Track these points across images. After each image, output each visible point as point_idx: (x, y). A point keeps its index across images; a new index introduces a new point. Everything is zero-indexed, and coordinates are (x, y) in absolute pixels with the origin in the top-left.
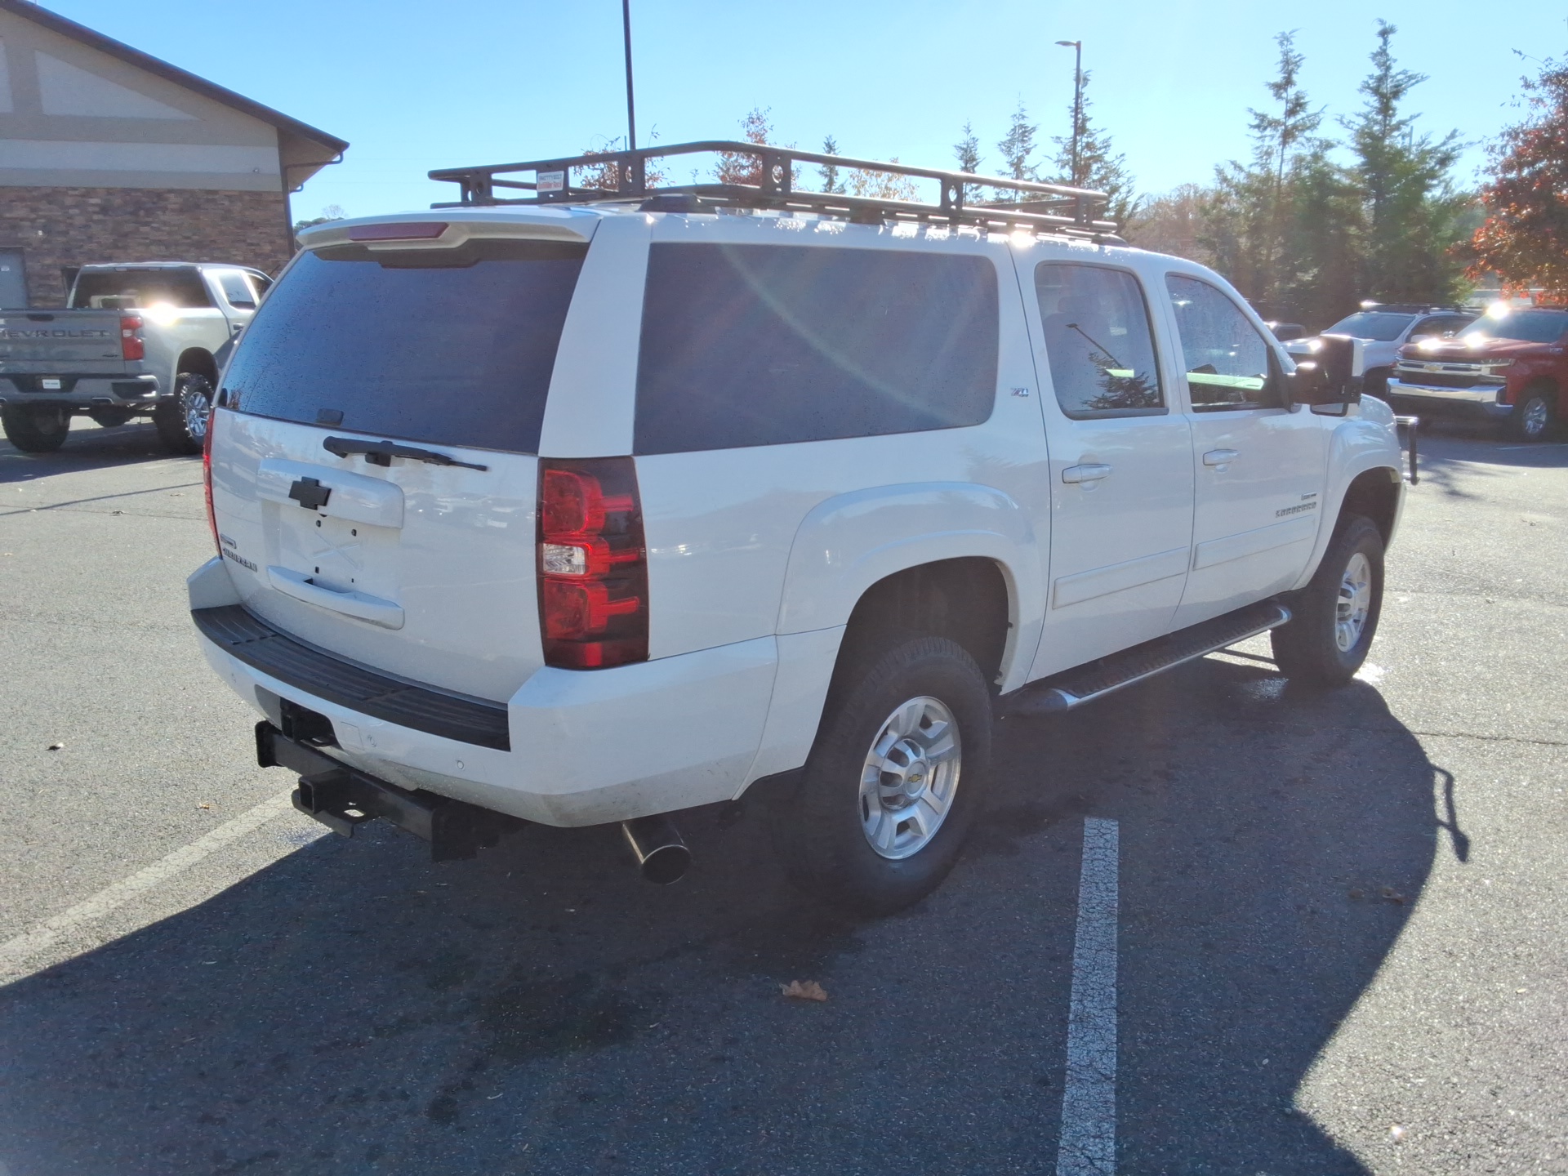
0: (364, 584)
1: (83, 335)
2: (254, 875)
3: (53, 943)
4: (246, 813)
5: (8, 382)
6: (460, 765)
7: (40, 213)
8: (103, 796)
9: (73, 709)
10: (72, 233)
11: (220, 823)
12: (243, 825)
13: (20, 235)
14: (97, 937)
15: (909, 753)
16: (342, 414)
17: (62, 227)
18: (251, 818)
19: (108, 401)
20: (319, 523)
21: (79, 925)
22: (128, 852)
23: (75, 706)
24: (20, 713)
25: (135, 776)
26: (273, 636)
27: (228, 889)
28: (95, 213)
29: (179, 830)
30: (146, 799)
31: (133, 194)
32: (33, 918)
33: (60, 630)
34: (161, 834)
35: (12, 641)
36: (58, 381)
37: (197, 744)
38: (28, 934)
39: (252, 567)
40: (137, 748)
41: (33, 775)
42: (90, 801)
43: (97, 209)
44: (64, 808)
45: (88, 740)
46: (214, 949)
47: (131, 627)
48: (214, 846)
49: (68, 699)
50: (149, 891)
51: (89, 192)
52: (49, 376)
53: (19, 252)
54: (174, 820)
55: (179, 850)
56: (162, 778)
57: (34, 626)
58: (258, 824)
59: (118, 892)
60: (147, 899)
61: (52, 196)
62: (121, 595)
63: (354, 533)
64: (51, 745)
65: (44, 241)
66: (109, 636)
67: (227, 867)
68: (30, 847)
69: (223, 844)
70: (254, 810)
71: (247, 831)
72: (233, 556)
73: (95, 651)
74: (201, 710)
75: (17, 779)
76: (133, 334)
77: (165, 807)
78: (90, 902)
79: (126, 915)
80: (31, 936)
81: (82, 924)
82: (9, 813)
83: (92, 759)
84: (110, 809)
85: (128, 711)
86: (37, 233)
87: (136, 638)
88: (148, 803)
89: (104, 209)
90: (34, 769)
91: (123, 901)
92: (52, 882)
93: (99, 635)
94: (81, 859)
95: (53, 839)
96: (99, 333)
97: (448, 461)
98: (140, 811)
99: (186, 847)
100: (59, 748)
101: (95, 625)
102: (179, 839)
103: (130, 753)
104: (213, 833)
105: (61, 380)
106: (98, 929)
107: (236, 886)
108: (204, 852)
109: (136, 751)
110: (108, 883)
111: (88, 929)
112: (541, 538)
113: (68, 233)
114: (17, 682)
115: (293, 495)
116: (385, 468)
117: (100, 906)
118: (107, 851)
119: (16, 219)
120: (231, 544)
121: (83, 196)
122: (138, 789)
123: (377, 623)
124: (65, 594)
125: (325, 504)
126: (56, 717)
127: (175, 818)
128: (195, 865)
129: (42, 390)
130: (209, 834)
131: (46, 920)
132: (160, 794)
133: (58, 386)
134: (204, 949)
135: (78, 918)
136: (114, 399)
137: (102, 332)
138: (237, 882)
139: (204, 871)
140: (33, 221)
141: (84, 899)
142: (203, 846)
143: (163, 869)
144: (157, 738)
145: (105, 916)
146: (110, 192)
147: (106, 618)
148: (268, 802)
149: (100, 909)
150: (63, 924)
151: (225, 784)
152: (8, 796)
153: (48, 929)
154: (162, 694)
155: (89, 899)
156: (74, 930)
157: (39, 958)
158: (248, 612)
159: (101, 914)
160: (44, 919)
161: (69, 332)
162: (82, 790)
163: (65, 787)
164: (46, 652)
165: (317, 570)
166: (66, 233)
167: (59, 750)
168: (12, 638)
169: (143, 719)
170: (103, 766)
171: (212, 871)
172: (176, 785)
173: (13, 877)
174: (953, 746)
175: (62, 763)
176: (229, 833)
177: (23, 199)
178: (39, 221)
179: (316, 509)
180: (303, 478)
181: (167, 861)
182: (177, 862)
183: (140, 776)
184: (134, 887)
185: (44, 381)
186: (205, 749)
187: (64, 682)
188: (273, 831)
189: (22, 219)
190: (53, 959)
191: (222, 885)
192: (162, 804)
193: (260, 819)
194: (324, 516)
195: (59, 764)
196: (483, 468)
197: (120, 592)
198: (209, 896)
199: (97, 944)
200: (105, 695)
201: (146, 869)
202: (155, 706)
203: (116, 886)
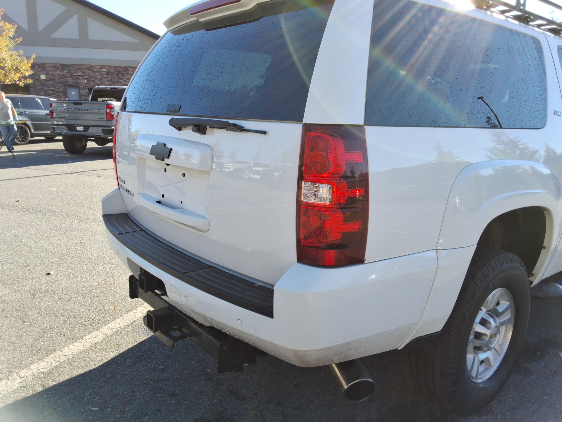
0: (187, 205)
1: (92, 111)
2: (126, 351)
3: (19, 387)
4: (127, 314)
5: (65, 127)
6: (240, 322)
7: (86, 74)
8: (64, 300)
9: (62, 255)
10: (96, 81)
11: (114, 319)
12: (125, 321)
13: (79, 81)
14: (42, 385)
15: (491, 320)
16: (181, 106)
17: (93, 79)
18: (129, 317)
19: (100, 136)
20: (165, 170)
21: (34, 376)
22: (68, 333)
23: (63, 254)
24: (39, 256)
25: (80, 290)
26: (140, 231)
27: (112, 359)
28: (104, 74)
29: (94, 321)
30: (83, 303)
31: (118, 68)
32: (13, 370)
33: (66, 220)
34: (86, 323)
35: (45, 224)
36: (83, 128)
37: (111, 276)
38: (8, 379)
39: (132, 194)
40: (85, 276)
41: (36, 287)
42: (57, 302)
43: (105, 73)
44: (45, 305)
45: (65, 271)
46: (98, 399)
47: (94, 221)
48: (109, 332)
49: (61, 251)
50: (73, 357)
51: (103, 67)
52: (80, 125)
53: (78, 87)
54: (93, 316)
55: (93, 334)
56: (92, 292)
57: (56, 218)
58: (132, 321)
59: (58, 357)
60: (71, 362)
61: (90, 68)
62: (93, 207)
63: (184, 175)
64: (48, 272)
65: (86, 84)
66: (84, 224)
67: (114, 345)
68: (24, 326)
69: (114, 332)
70: (131, 313)
71: (126, 325)
72: (123, 188)
73: (77, 230)
74: (115, 260)
75: (29, 288)
76: (110, 111)
77: (90, 308)
78: (43, 361)
79: (59, 372)
80: (10, 380)
81: (36, 375)
82: (20, 306)
83: (64, 280)
84: (66, 307)
85: (85, 258)
86: (84, 81)
87: (95, 226)
88: (83, 305)
89: (107, 73)
90: (38, 284)
91: (59, 363)
92: (29, 347)
93: (81, 223)
94: (45, 335)
95: (36, 322)
96: (98, 110)
97: (242, 129)
98: (79, 310)
99: (96, 332)
100: (51, 274)
101: (80, 219)
102: (94, 327)
103: (81, 279)
104: (110, 324)
105: (84, 127)
106: (43, 380)
107: (116, 357)
108: (104, 335)
109: (84, 278)
110: (55, 350)
111: (38, 379)
112: (301, 178)
113: (95, 81)
114: (42, 242)
115: (152, 153)
116: (203, 136)
117: (48, 365)
118: (59, 331)
119: (78, 76)
120: (123, 182)
121: (101, 68)
122: (80, 298)
123: (194, 228)
124: (71, 206)
125: (168, 158)
126: (54, 259)
127: (94, 315)
128: (98, 343)
129: (77, 131)
130: (108, 325)
131: (20, 371)
132: (90, 301)
133: (83, 130)
134: (94, 398)
135: (35, 371)
136: (102, 135)
137: (99, 110)
138: (117, 354)
139: (102, 347)
140: (83, 76)
141: (41, 360)
142: (104, 332)
143: (83, 344)
144: (94, 272)
145: (49, 372)
146: (110, 67)
147: (85, 217)
148: (138, 309)
149: (47, 366)
150: (26, 375)
151: (120, 298)
152: (22, 296)
153: (19, 377)
154: (101, 251)
155: (43, 359)
156: (31, 379)
157: (9, 396)
158: (131, 217)
159: (47, 370)
160: (19, 370)
161: (88, 109)
162: (56, 297)
163: (48, 294)
164: (58, 230)
165: (163, 196)
166: (94, 81)
167: (50, 275)
168: (46, 223)
169: (90, 262)
170: (68, 284)
171: (106, 347)
172: (98, 297)
173: (11, 342)
174: (510, 316)
175: (50, 282)
176: (118, 326)
177: (80, 69)
178: (85, 76)
179: (163, 160)
180: (157, 143)
181: (85, 339)
182: (90, 340)
183: (83, 290)
184: (67, 354)
185: (78, 127)
186: (114, 279)
187: (61, 243)
188: (138, 326)
189: (80, 76)
190: (16, 397)
191: (110, 356)
192: (90, 307)
193: (133, 318)
194: (168, 165)
195: (49, 282)
196: (264, 133)
197: (93, 206)
198: (101, 363)
199: (41, 389)
200: (77, 250)
201: (75, 344)
202: (97, 256)
203: (58, 353)
